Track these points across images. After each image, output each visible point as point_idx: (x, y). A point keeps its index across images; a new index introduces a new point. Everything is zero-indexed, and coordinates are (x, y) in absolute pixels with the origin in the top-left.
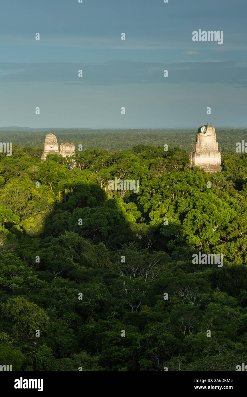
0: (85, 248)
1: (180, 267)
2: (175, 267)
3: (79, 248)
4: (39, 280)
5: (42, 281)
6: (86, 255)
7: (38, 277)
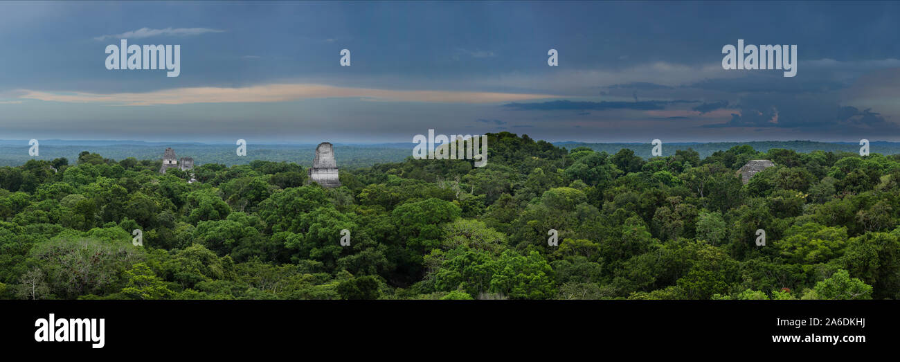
0: (212, 260)
1: (306, 280)
2: (301, 280)
3: (205, 260)
4: (169, 290)
5: (171, 291)
6: (213, 267)
7: (168, 288)
